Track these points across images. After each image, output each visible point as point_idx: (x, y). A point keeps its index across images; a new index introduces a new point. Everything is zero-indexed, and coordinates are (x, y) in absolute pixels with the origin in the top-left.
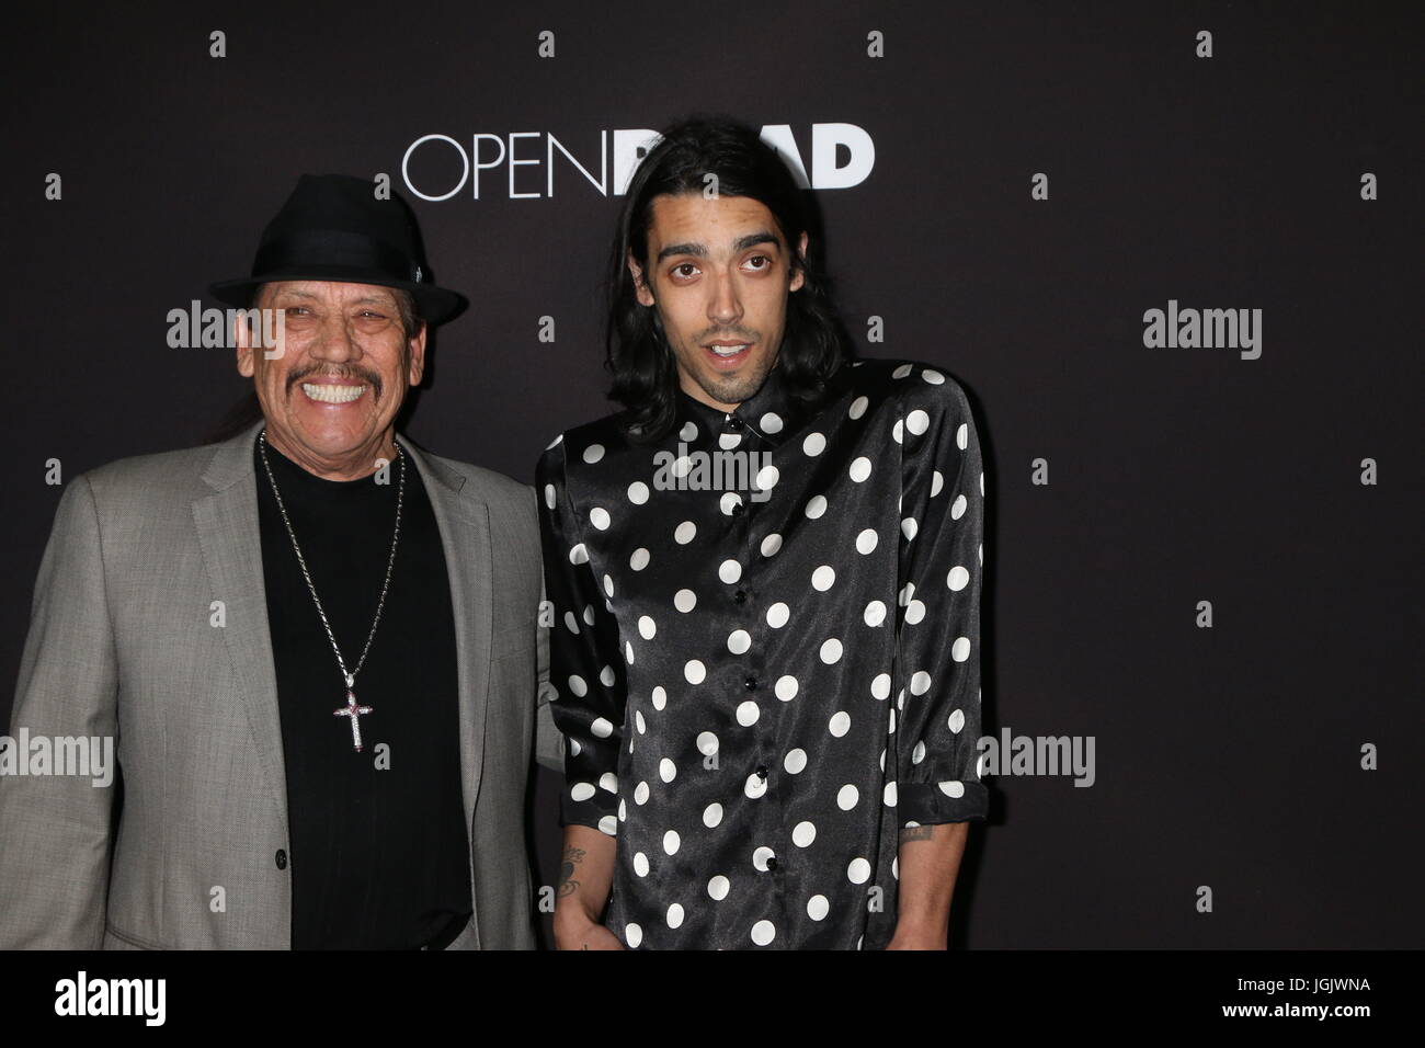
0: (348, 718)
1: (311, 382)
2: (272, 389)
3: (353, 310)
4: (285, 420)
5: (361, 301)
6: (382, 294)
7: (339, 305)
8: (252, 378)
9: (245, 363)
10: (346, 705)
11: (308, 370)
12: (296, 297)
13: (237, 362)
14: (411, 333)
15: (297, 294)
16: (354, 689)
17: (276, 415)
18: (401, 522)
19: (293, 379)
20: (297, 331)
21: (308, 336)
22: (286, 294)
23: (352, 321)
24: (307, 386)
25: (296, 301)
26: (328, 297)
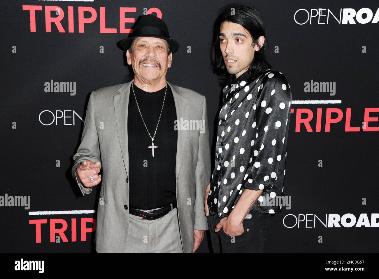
0: (151, 149)
1: (145, 63)
2: (135, 66)
3: (155, 45)
4: (139, 73)
5: (157, 43)
6: (162, 41)
7: (152, 44)
8: (131, 65)
9: (129, 62)
10: (151, 145)
11: (144, 60)
12: (142, 42)
13: (127, 61)
14: (169, 54)
15: (142, 41)
16: (153, 142)
17: (137, 72)
18: (165, 98)
19: (140, 63)
20: (141, 51)
21: (144, 52)
22: (139, 41)
23: (155, 48)
24: (144, 64)
25: (142, 43)
26: (150, 42)
